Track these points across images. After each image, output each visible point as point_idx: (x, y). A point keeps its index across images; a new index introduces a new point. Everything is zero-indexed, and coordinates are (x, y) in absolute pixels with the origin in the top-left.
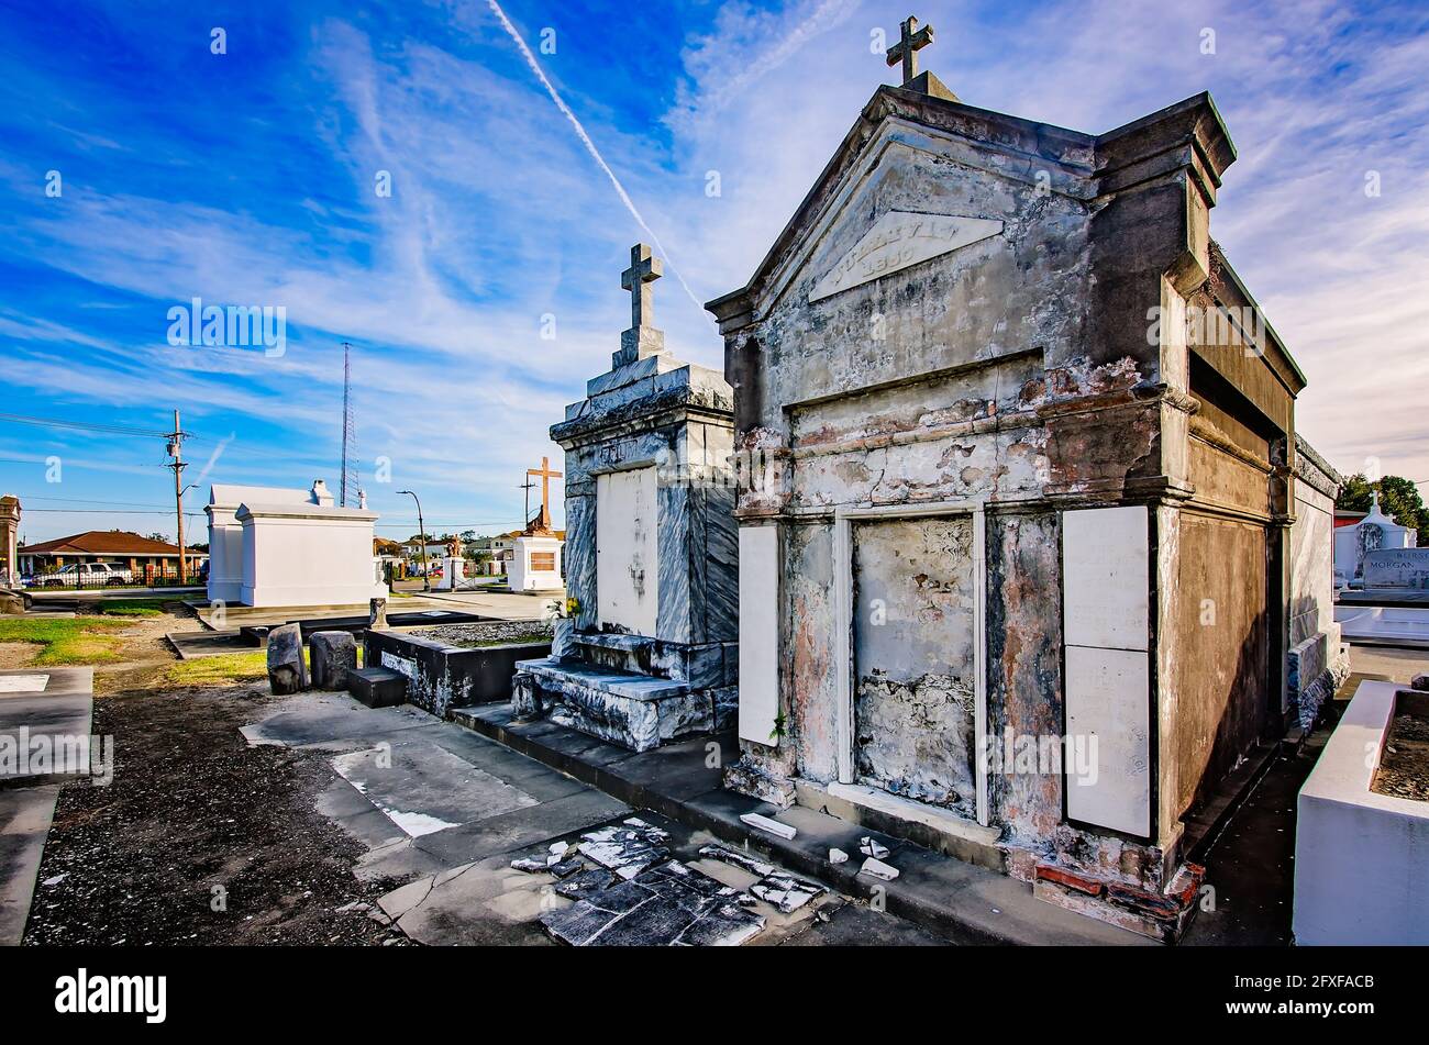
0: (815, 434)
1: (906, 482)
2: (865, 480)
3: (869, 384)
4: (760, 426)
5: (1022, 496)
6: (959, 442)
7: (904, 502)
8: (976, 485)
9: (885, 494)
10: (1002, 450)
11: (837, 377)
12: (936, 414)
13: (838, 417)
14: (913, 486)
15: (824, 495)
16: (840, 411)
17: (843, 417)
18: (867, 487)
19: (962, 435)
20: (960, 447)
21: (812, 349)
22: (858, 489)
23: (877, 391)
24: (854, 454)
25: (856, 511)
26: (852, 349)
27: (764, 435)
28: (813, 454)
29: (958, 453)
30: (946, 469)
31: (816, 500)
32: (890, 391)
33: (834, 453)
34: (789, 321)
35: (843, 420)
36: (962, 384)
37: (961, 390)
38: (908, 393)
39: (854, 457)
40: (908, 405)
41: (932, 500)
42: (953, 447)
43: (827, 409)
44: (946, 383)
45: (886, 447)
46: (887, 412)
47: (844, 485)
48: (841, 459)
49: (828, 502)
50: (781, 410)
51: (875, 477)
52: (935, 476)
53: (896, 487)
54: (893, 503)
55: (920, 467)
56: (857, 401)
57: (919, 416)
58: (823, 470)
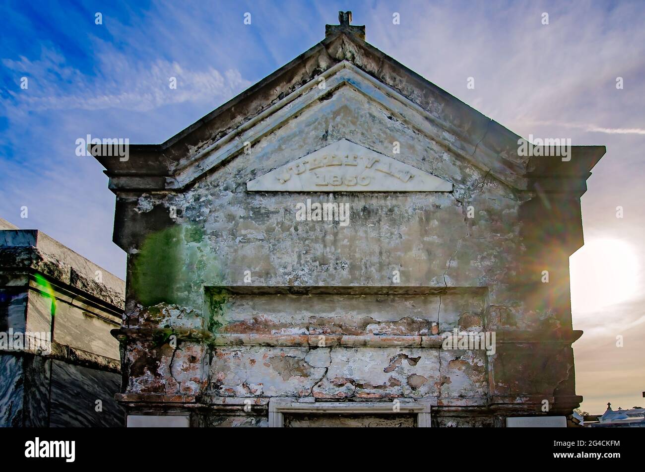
0: (243, 323)
1: (352, 382)
2: (306, 375)
3: (321, 284)
4: (168, 302)
5: (462, 403)
6: (405, 352)
7: (350, 399)
8: (422, 390)
9: (328, 390)
10: (444, 363)
11: (282, 270)
12: (383, 325)
13: (274, 311)
14: (360, 386)
15: (253, 387)
16: (275, 305)
17: (279, 311)
18: (308, 383)
19: (410, 347)
20: (406, 357)
21: (249, 236)
22: (295, 383)
23: (323, 293)
24: (293, 349)
25: (296, 405)
26: (300, 247)
27: (175, 313)
28: (241, 343)
29: (405, 362)
30: (394, 374)
31: (241, 390)
32: (336, 298)
33: (268, 345)
34: (218, 202)
35: (281, 314)
36: (408, 304)
37: (407, 308)
38: (354, 302)
39: (292, 352)
40: (354, 313)
41: (381, 399)
42: (399, 355)
43: (261, 301)
44: (393, 301)
45: (331, 347)
46: (332, 315)
47: (279, 379)
48: (277, 352)
49: (258, 393)
50: (202, 290)
51: (318, 374)
52: (383, 379)
53: (342, 385)
54: (338, 400)
55: (366, 369)
56: (298, 300)
57: (365, 324)
58: (253, 361)
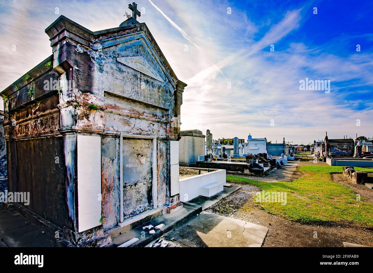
0: (111, 105)
1: (141, 129)
2: (129, 126)
3: (137, 100)
4: (92, 93)
5: (162, 137)
6: (152, 122)
7: (140, 134)
8: (155, 133)
9: (135, 131)
10: (159, 126)
11: (127, 92)
12: (147, 114)
13: (120, 103)
14: (142, 130)
15: (115, 128)
16: (121, 101)
17: (122, 104)
18: (130, 128)
19: (153, 121)
20: (152, 124)
22: (127, 128)
23: (134, 101)
24: (126, 117)
25: (128, 135)
26: (131, 86)
27: (94, 98)
28: (112, 112)
29: (152, 125)
30: (149, 128)
31: (111, 129)
32: (137, 103)
33: (120, 115)
35: (123, 105)
36: (153, 109)
37: (152, 110)
38: (141, 106)
39: (126, 118)
40: (141, 109)
41: (147, 134)
42: (151, 123)
43: (117, 99)
44: (150, 107)
45: (136, 118)
46: (136, 108)
47: (122, 126)
48: (122, 117)
49: (116, 130)
50: (103, 92)
51: (132, 126)
52: (147, 129)
53: (138, 130)
54: (137, 134)
55: (144, 126)
56: (128, 101)
57: (144, 113)
58: (115, 119)
